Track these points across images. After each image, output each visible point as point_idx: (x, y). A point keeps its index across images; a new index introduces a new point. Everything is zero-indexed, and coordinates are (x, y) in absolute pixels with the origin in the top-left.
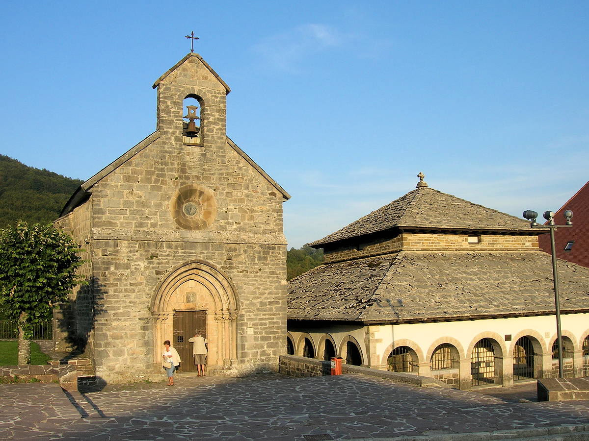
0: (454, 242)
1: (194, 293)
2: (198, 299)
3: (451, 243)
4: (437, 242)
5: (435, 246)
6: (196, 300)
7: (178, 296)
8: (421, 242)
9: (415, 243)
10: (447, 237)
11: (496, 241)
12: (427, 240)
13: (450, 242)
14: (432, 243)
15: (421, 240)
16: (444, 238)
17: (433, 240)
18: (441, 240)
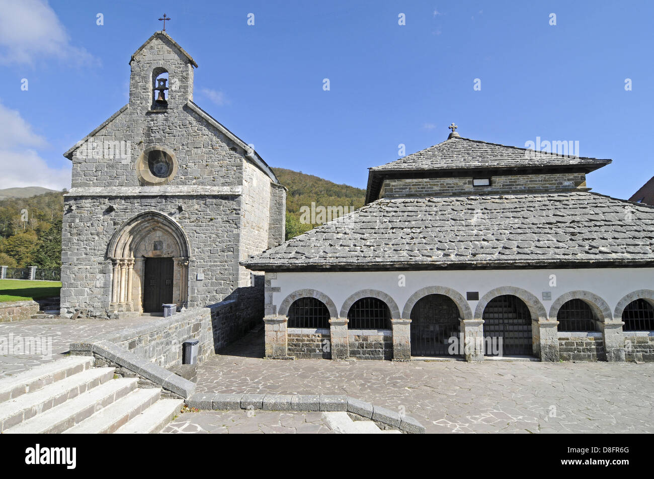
0: (452, 185)
1: (161, 241)
2: (164, 247)
3: (449, 187)
4: (429, 186)
5: (425, 191)
6: (162, 248)
7: (147, 244)
8: (407, 188)
9: (400, 189)
10: (442, 181)
11: (515, 182)
12: (416, 185)
13: (447, 186)
14: (422, 188)
15: (408, 186)
16: (437, 182)
17: (423, 185)
18: (435, 185)
